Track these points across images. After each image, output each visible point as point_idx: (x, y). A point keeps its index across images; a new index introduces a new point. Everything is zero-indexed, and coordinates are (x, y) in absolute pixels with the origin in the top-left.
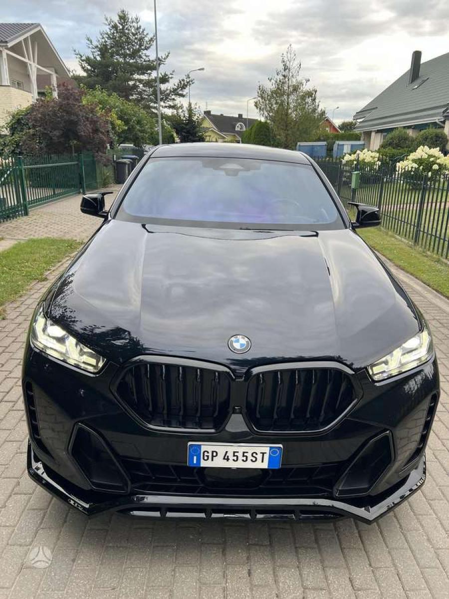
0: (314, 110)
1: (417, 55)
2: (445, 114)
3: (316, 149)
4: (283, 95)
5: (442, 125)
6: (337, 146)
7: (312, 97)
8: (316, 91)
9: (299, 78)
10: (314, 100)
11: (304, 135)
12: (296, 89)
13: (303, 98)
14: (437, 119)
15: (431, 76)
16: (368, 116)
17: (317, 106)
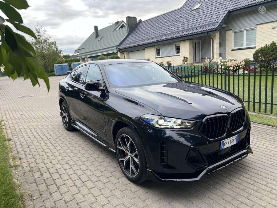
0: (57, 50)
1: (96, 28)
2: (117, 49)
3: (64, 67)
4: (39, 44)
5: (117, 53)
6: (73, 65)
7: (54, 44)
8: (56, 42)
9: (46, 37)
10: (55, 46)
11: (54, 61)
12: (45, 41)
13: (49, 45)
14: (115, 51)
15: (104, 35)
16: (82, 52)
17: (58, 48)
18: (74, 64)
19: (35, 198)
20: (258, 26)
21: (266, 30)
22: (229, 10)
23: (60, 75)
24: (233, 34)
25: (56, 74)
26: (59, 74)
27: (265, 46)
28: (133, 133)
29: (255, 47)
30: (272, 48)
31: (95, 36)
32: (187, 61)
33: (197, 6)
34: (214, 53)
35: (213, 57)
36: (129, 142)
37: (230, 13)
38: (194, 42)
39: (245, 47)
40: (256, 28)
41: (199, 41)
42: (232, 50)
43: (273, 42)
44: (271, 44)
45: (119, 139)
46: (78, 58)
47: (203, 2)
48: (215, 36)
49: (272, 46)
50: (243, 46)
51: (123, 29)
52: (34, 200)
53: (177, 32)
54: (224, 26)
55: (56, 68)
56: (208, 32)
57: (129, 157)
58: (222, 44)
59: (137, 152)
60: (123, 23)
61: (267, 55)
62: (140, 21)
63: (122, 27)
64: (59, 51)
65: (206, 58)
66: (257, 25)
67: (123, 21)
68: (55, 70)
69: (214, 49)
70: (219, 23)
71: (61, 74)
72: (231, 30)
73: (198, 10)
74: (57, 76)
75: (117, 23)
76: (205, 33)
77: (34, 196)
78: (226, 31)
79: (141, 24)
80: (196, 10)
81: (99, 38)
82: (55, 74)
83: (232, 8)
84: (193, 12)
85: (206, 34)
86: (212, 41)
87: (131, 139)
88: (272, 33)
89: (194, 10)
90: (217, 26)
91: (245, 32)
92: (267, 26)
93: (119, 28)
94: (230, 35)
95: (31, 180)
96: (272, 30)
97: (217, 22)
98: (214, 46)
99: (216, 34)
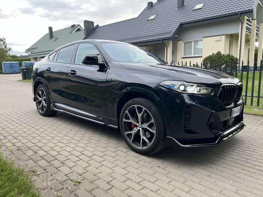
0: (6, 47)
1: (50, 29)
3: (13, 65)
7: (3, 41)
8: (5, 39)
10: (4, 43)
15: (59, 37)
16: (34, 51)
17: (6, 45)
18: (25, 63)
19: (39, 173)
20: (204, 39)
21: (210, 42)
22: (181, 23)
23: (9, 74)
24: (183, 44)
25: (4, 72)
26: (8, 72)
27: (212, 54)
28: (147, 102)
29: (201, 57)
30: (219, 56)
31: (48, 37)
33: (152, 17)
34: (167, 59)
36: (141, 112)
37: (181, 25)
38: (150, 49)
39: (193, 55)
41: (153, 48)
42: (182, 58)
43: (219, 51)
44: (217, 53)
45: (127, 112)
46: (30, 57)
47: (157, 14)
48: (168, 44)
49: (218, 55)
50: (191, 55)
51: (79, 32)
52: (39, 174)
53: (135, 38)
54: (176, 36)
55: (4, 65)
56: (163, 40)
57: (139, 130)
58: (174, 52)
59: (153, 120)
60: (79, 27)
61: (215, 61)
62: (98, 26)
63: (78, 30)
64: (8, 49)
66: (204, 37)
67: (79, 25)
68: (3, 67)
69: (167, 56)
70: (173, 33)
71: (10, 72)
72: (182, 40)
73: (153, 20)
74: (5, 74)
75: (73, 26)
76: (160, 40)
77: (38, 172)
78: (178, 41)
79: (98, 29)
80: (152, 21)
81: (53, 39)
82: (2, 72)
83: (184, 21)
84: (148, 21)
85: (162, 42)
86: (166, 49)
87: (144, 109)
88: (215, 45)
89: (150, 20)
90: (171, 35)
91: (193, 43)
92: (212, 39)
93: (76, 31)
94: (181, 45)
95: (25, 158)
96: (215, 43)
97: (171, 32)
98: (168, 52)
99: (170, 42)
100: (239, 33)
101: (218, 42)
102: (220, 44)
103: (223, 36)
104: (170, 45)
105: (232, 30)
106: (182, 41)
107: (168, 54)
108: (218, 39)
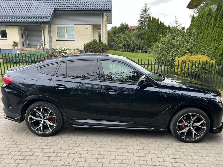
21: (80, 29)
22: (54, 9)
24: (56, 28)
29: (74, 40)
32: (17, 46)
34: (45, 41)
35: (45, 45)
37: (55, 11)
39: (66, 39)
40: (74, 26)
41: (24, 28)
42: (57, 40)
56: (40, 23)
65: (38, 45)
66: (75, 24)
76: (38, 23)
78: (51, 24)
83: (57, 8)
86: (42, 31)
88: (85, 32)
91: (65, 28)
92: (82, 27)
94: (54, 28)
96: (84, 30)
97: (48, 16)
98: (45, 35)
99: (46, 26)
100: (101, 25)
101: (87, 30)
102: (88, 31)
103: (90, 25)
104: (46, 28)
105: (96, 21)
106: (55, 25)
107: (45, 37)
108: (86, 27)
